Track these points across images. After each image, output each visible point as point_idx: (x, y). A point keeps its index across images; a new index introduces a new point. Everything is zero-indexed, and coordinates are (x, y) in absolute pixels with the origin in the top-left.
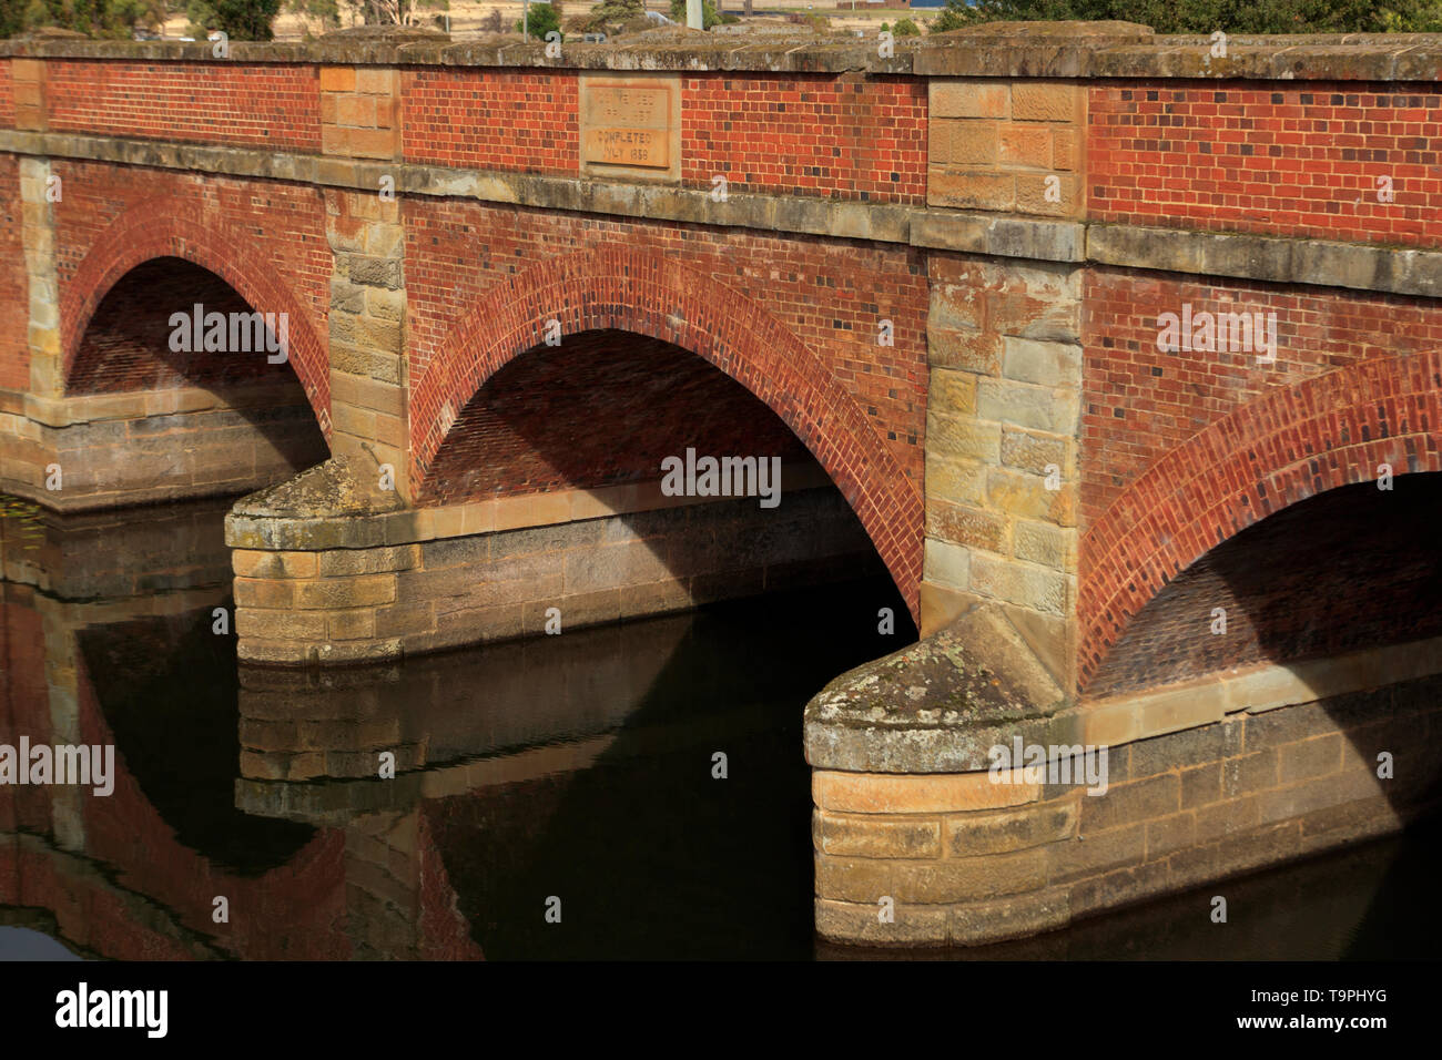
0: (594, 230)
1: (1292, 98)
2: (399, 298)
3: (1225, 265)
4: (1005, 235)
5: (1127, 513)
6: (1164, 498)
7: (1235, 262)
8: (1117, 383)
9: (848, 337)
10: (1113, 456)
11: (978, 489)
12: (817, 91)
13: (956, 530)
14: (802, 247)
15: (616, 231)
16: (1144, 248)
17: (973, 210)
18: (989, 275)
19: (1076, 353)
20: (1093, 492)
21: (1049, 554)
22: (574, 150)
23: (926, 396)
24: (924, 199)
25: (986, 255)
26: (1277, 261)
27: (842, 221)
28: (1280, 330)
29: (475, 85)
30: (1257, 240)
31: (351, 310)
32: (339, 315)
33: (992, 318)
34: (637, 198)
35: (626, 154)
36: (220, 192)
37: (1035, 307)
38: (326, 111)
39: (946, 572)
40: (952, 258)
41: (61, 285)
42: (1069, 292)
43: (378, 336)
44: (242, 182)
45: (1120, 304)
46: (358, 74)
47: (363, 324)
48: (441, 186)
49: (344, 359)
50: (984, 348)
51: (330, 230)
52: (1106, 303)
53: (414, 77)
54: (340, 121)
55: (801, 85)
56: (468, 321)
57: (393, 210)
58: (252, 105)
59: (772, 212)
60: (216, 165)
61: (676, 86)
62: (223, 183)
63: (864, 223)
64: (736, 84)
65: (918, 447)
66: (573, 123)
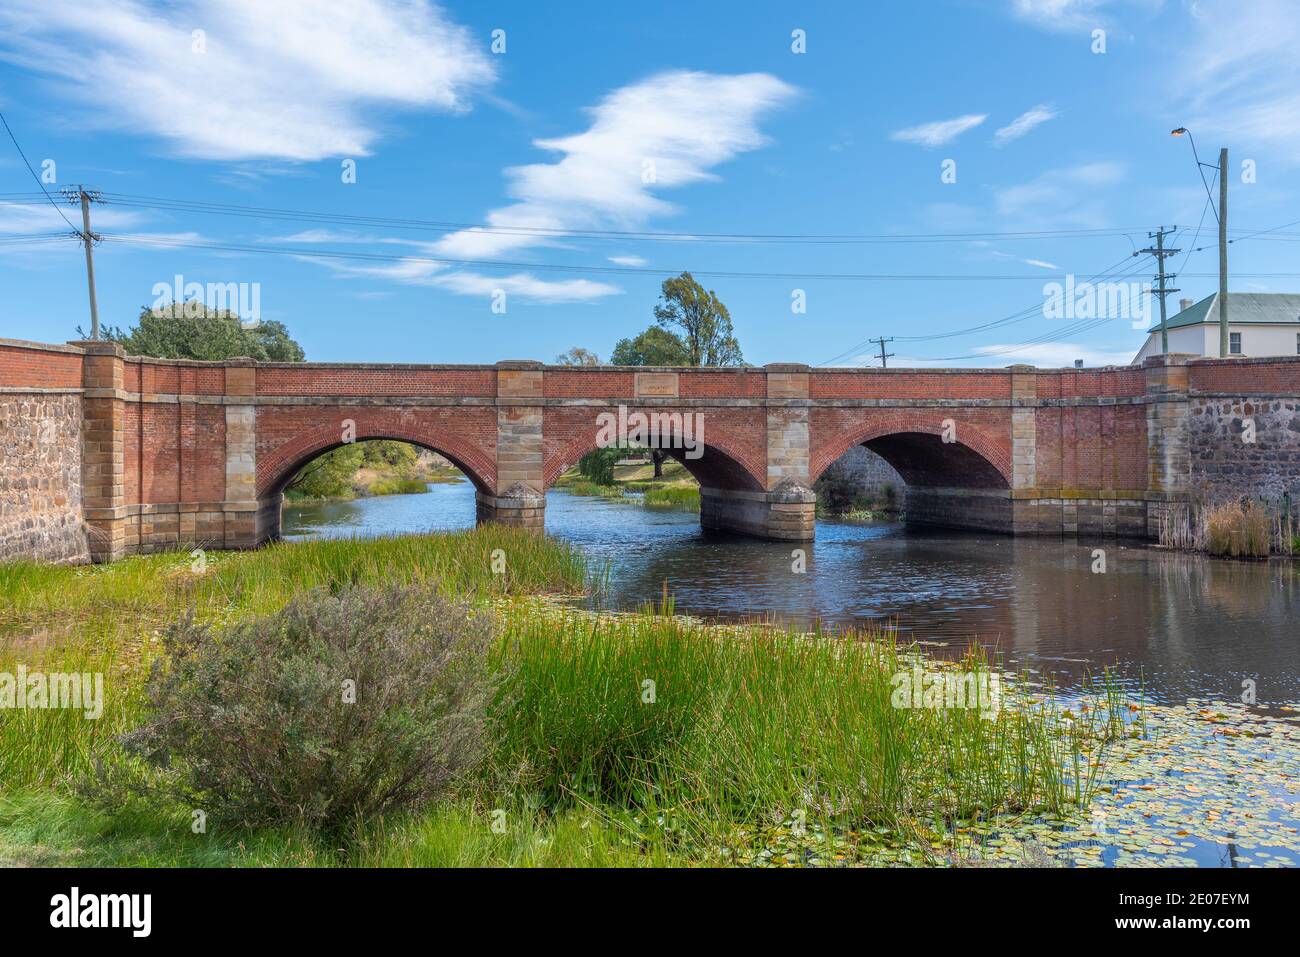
1: (855, 376)
2: (540, 436)
3: (845, 405)
4: (793, 402)
5: (821, 453)
6: (829, 448)
7: (848, 404)
8: (817, 428)
9: (739, 428)
10: (816, 442)
11: (783, 454)
12: (728, 376)
13: (777, 462)
14: (723, 409)
15: (653, 411)
16: (826, 403)
17: (783, 398)
18: (786, 411)
19: (806, 424)
20: (811, 450)
21: (804, 463)
22: (632, 391)
23: (765, 438)
24: (766, 397)
25: (786, 407)
26: (856, 403)
27: (741, 403)
28: (855, 415)
29: (584, 376)
30: (850, 400)
31: (513, 442)
32: (505, 444)
33: (787, 419)
34: (664, 402)
35: (658, 392)
36: (415, 412)
37: (798, 416)
38: (501, 384)
39: (775, 472)
40: (776, 408)
41: (260, 455)
42: (805, 412)
43: (530, 448)
44: (434, 408)
45: (818, 413)
46: (524, 374)
47: (521, 446)
48: (568, 403)
49: (508, 458)
50: (785, 425)
51: (502, 419)
52: (814, 414)
53: (550, 374)
54: (510, 387)
55: (723, 375)
56: (577, 440)
57: (540, 411)
58: (443, 383)
59: (716, 402)
60: (419, 403)
61: (676, 375)
62: (418, 409)
63: (747, 403)
64: (699, 375)
65: (763, 448)
66: (632, 385)
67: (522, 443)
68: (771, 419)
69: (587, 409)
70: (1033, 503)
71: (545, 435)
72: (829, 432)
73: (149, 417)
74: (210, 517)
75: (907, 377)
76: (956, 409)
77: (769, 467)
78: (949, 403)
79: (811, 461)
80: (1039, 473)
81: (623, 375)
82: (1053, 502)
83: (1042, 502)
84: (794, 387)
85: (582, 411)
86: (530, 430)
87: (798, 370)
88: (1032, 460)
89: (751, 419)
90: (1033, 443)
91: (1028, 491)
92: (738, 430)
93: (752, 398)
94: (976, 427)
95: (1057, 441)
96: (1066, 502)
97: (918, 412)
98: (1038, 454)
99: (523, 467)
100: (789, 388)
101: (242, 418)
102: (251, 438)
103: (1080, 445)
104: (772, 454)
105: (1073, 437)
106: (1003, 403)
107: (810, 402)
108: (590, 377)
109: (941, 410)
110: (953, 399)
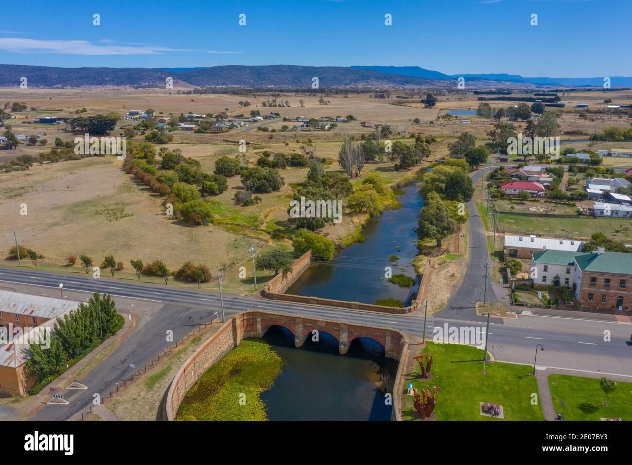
4: (345, 329)
6: (352, 337)
7: (355, 331)
8: (349, 334)
11: (343, 337)
14: (332, 329)
16: (351, 330)
17: (343, 328)
20: (348, 337)
21: (346, 339)
23: (340, 334)
24: (340, 327)
25: (343, 330)
27: (336, 328)
28: (356, 333)
29: (309, 320)
32: (297, 329)
33: (343, 332)
35: (322, 325)
37: (346, 332)
39: (341, 340)
41: (261, 325)
43: (301, 330)
44: (286, 322)
46: (299, 319)
48: (307, 324)
49: (297, 331)
51: (296, 325)
52: (349, 332)
53: (304, 319)
54: (297, 321)
55: (332, 323)
57: (302, 325)
58: (287, 318)
59: (331, 327)
61: (325, 322)
65: (340, 336)
66: (317, 323)
67: (299, 329)
68: (341, 331)
69: (310, 325)
70: (389, 352)
71: (303, 328)
72: (351, 335)
73: (245, 321)
74: (255, 333)
80: (391, 347)
81: (315, 321)
82: (393, 353)
83: (391, 353)
84: (345, 327)
86: (301, 327)
87: (346, 324)
88: (390, 345)
89: (337, 331)
90: (390, 342)
92: (335, 332)
93: (338, 328)
94: (379, 338)
95: (394, 343)
99: (300, 333)
101: (259, 320)
102: (260, 323)
104: (341, 337)
105: (397, 343)
106: (385, 335)
107: (348, 330)
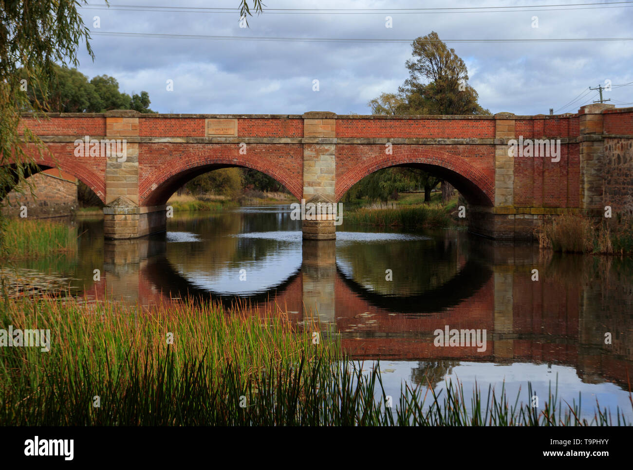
0: (210, 146)
1: (372, 121)
2: (137, 164)
3: (363, 142)
4: (323, 140)
5: (344, 177)
6: (351, 174)
7: (365, 141)
8: (342, 160)
9: (283, 159)
10: (341, 170)
11: (315, 178)
12: (275, 121)
13: (310, 184)
14: (271, 145)
15: (218, 146)
16: (348, 141)
17: (315, 137)
18: (318, 147)
19: (333, 156)
20: (337, 176)
21: (331, 185)
22: (203, 132)
23: (303, 166)
25: (317, 144)
26: (372, 141)
27: (284, 140)
28: (371, 150)
29: (168, 121)
30: (368, 138)
31: (117, 168)
32: (112, 169)
33: (318, 152)
34: (226, 140)
35: (222, 133)
36: (49, 147)
37: (327, 150)
38: (108, 127)
39: (309, 190)
40: (310, 144)
42: (333, 148)
43: (129, 172)
44: (63, 144)
45: (343, 149)
46: (125, 119)
47: (122, 170)
48: (157, 141)
49: (113, 179)
50: (317, 157)
52: (340, 149)
53: (144, 120)
54: (115, 129)
55: (271, 120)
56: (163, 166)
57: (137, 146)
58: (69, 126)
59: (265, 140)
60: (52, 140)
61: (236, 121)
62: (51, 144)
63: (289, 141)
64: (253, 120)
65: (300, 174)
66: (203, 127)
67: (123, 169)
68: (307, 152)
69: (170, 145)
70: (511, 217)
71: (140, 163)
72: (351, 162)
75: (412, 122)
76: (451, 146)
77: (304, 188)
78: (444, 141)
79: (337, 184)
80: (515, 194)
81: (196, 120)
82: (527, 217)
83: (518, 217)
84: (322, 129)
85: (167, 146)
86: (129, 159)
87: (326, 116)
88: (510, 184)
89: (292, 153)
90: (511, 172)
91: (506, 208)
92: (282, 160)
93: (292, 137)
94: (467, 160)
95: (530, 170)
96: (535, 217)
97: (421, 148)
98: (516, 181)
99: (124, 186)
100: (320, 130)
103: (546, 174)
104: (307, 178)
105: (541, 168)
106: (489, 141)
107: (335, 140)
108: (173, 122)
109: (439, 146)
110: (448, 138)
